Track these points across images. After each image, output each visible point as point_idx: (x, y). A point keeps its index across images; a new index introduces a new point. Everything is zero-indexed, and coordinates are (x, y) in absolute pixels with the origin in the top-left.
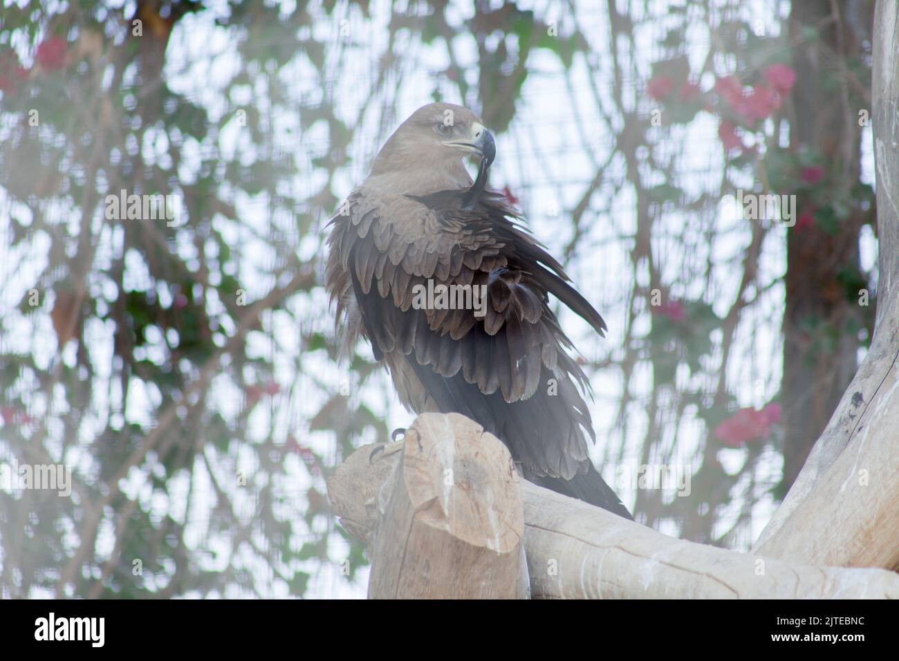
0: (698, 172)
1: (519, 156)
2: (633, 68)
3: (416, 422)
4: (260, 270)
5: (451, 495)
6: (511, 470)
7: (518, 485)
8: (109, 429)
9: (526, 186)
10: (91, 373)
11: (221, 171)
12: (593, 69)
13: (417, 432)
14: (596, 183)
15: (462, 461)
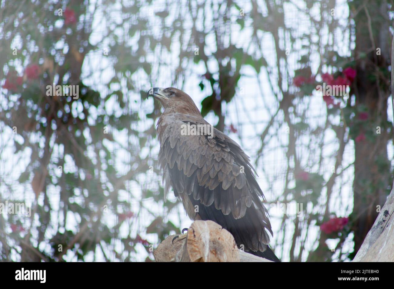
0: (315, 117)
1: (237, 111)
2: (286, 73)
3: (192, 224)
4: (124, 163)
5: (208, 256)
6: (234, 245)
7: (237, 252)
8: (58, 233)
9: (240, 124)
10: (50, 209)
11: (106, 120)
12: (269, 73)
13: (193, 229)
14: (271, 123)
15: (213, 241)
